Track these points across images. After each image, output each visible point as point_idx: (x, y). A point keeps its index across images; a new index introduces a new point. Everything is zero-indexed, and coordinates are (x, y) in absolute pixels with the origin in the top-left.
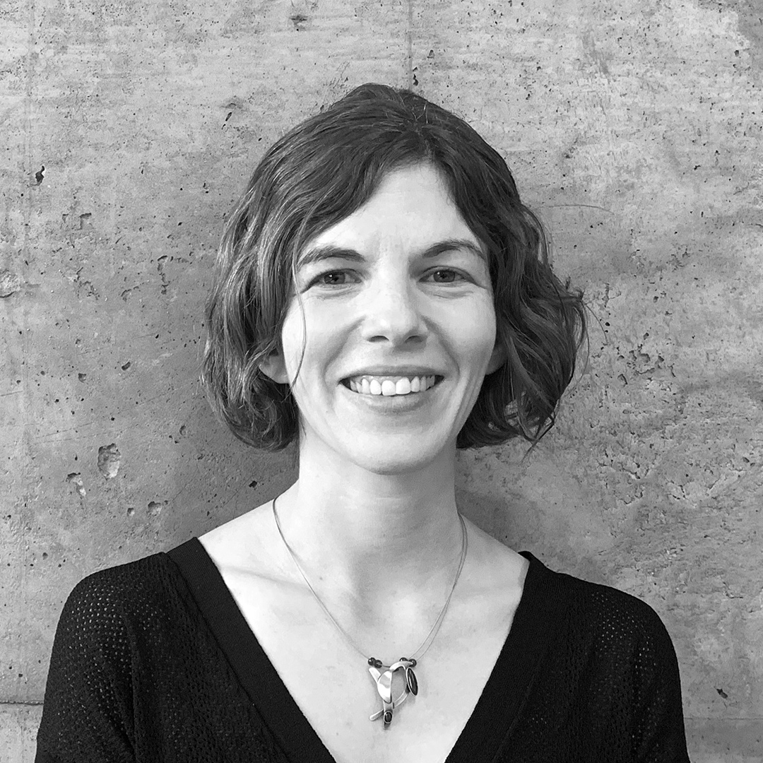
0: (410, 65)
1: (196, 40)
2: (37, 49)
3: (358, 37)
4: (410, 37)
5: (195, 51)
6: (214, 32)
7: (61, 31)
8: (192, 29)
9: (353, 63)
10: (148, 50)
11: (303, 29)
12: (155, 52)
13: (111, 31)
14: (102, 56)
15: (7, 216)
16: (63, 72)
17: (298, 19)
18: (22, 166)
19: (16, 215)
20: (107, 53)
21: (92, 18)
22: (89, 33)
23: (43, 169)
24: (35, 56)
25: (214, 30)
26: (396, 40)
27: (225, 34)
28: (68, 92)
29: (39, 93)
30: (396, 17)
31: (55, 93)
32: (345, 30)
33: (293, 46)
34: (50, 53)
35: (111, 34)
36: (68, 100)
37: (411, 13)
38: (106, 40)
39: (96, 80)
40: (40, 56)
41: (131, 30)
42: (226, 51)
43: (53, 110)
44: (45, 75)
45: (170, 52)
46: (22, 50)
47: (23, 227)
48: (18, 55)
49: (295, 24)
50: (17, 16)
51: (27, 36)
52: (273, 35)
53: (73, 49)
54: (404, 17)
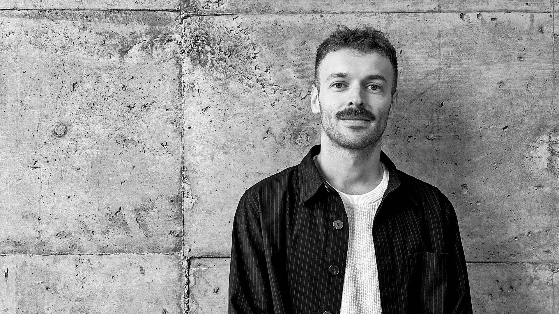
0: (554, 72)
1: (490, 63)
2: (441, 66)
3: (538, 64)
4: (554, 63)
5: (490, 67)
6: (495, 62)
7: (449, 61)
8: (489, 60)
9: (537, 71)
10: (475, 67)
11: (522, 61)
12: (477, 67)
13: (464, 61)
14: (461, 69)
15: (432, 115)
16: (449, 73)
17: (520, 58)
18: (437, 101)
19: (435, 115)
20: (463, 68)
21: (458, 58)
22: (457, 62)
23: (443, 102)
24: (441, 69)
25: (495, 61)
26: (550, 64)
27: (498, 62)
28: (451, 79)
29: (441, 80)
30: (550, 58)
31: (447, 79)
32: (534, 61)
33: (519, 66)
34: (445, 68)
35: (464, 62)
36: (451, 81)
37: (554, 56)
38: (462, 64)
39: (459, 76)
40: (442, 69)
41: (470, 61)
42: (499, 67)
43: (446, 84)
44: (444, 74)
45: (482, 67)
46: (437, 67)
47: (437, 119)
48: (435, 68)
49: (520, 59)
50: (435, 57)
51: (438, 63)
52: (513, 62)
53: (452, 66)
54: (552, 58)
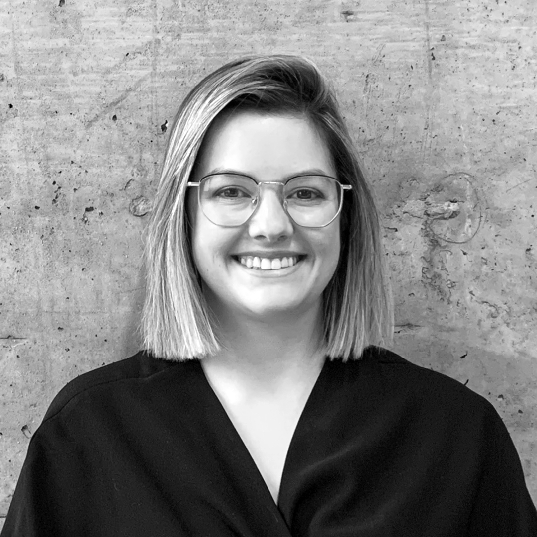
0: (428, 46)
1: (276, 28)
2: (159, 37)
3: (389, 27)
4: (427, 26)
5: (274, 37)
6: (288, 23)
7: (176, 23)
8: (271, 21)
9: (388, 45)
10: (240, 36)
11: (351, 20)
12: (245, 37)
13: (212, 23)
14: (207, 41)
15: (141, 156)
16: (178, 52)
17: (347, 14)
18: (150, 120)
19: (147, 156)
20: (210, 39)
21: (198, 14)
22: (196, 25)
23: (166, 122)
24: (158, 42)
26: (418, 29)
27: (295, 24)
28: (182, 67)
29: (160, 69)
30: (417, 12)
31: (174, 68)
32: (379, 22)
33: (345, 32)
34: (169, 39)
35: (213, 25)
36: (183, 72)
37: (427, 9)
38: (209, 30)
39: (203, 58)
40: (162, 42)
41: (226, 23)
42: (295, 37)
43: (173, 80)
44: (166, 55)
45: (256, 36)
46: (149, 37)
47: (153, 164)
48: (145, 41)
49: (346, 17)
50: (144, 13)
51: (151, 27)
52: (330, 25)
53: (184, 36)
54: (423, 12)
